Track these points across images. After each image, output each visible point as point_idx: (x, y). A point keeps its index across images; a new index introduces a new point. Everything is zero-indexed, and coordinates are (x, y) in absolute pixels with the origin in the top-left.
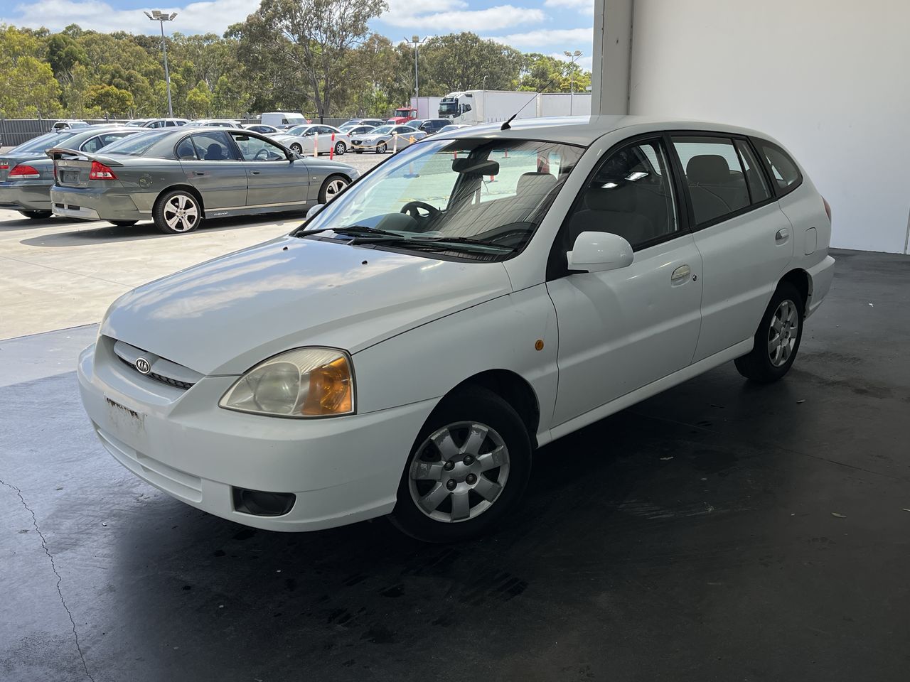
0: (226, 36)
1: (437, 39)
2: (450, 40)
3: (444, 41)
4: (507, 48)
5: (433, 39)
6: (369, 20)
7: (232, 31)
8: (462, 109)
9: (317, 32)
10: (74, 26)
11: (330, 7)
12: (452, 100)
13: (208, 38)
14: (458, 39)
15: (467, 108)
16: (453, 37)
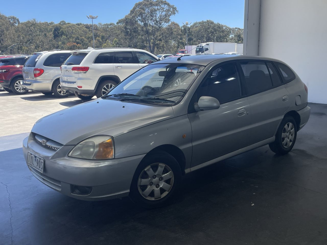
0: (117, 23)
1: (197, 23)
2: (202, 23)
3: (199, 24)
4: (225, 26)
5: (195, 23)
6: (170, 16)
7: (120, 22)
8: (205, 50)
9: (151, 21)
10: (63, 21)
11: (156, 12)
12: (201, 46)
13: (111, 25)
14: (205, 23)
15: (207, 49)
16: (204, 22)
